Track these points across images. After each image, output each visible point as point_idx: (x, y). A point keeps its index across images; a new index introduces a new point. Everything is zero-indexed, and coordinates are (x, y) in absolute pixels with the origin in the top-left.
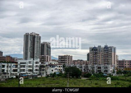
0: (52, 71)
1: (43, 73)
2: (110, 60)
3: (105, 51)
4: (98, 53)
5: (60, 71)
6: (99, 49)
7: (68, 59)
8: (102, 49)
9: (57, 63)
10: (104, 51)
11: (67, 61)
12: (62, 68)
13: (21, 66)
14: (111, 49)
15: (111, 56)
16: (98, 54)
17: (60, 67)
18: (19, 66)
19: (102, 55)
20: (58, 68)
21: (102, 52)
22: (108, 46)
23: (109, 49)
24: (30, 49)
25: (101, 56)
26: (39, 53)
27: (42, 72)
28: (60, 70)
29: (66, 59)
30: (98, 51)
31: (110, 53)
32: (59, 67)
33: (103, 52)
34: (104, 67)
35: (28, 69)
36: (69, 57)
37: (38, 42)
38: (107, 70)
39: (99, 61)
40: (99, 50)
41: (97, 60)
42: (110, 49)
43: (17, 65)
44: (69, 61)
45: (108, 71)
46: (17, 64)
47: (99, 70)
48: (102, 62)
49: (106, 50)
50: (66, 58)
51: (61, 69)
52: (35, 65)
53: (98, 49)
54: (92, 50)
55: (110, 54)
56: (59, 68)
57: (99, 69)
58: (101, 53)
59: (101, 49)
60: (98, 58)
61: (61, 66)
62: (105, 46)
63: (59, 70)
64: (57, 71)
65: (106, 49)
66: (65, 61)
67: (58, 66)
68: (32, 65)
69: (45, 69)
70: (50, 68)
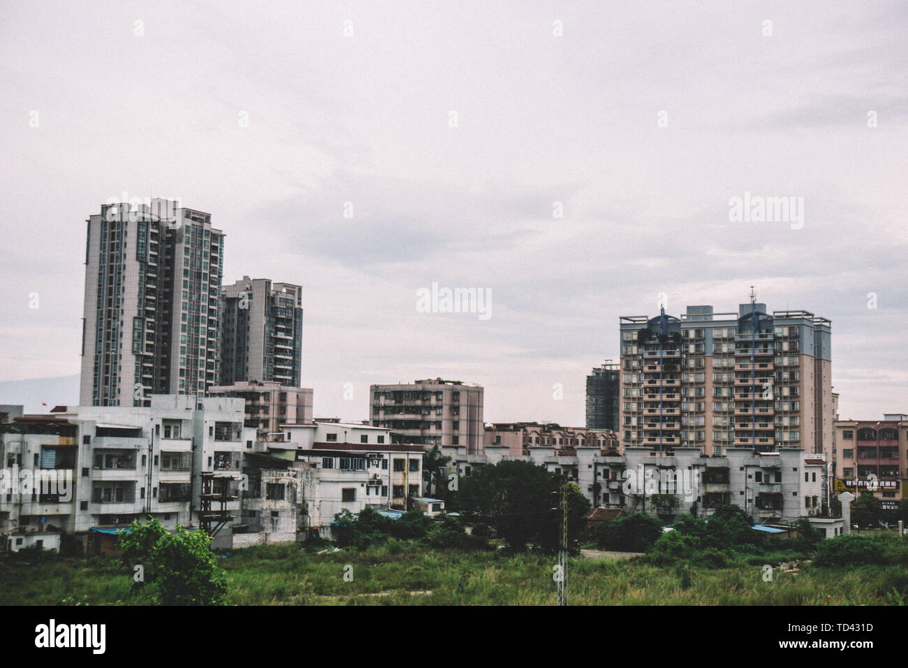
0: (349, 495)
1: (275, 514)
2: (786, 422)
3: (746, 345)
4: (692, 363)
5: (400, 501)
6: (698, 331)
7: (445, 411)
8: (725, 334)
9: (381, 439)
10: (738, 345)
11: (438, 425)
12: (416, 478)
13: (104, 458)
14: (791, 329)
15: (793, 390)
16: (685, 369)
17: (407, 466)
18: (84, 458)
19: (725, 378)
20: (391, 478)
21: (717, 354)
22: (769, 312)
23: (778, 331)
24: (140, 336)
25: (710, 391)
26: (209, 366)
27: (265, 504)
28: (406, 491)
29: (433, 416)
30: (692, 349)
31: (786, 361)
32: (399, 465)
33: (730, 354)
34: (752, 471)
35: (155, 484)
36: (455, 395)
37: (199, 275)
38: (776, 489)
39: (699, 429)
40: (699, 341)
41: (678, 419)
42: (781, 331)
43: (75, 447)
44: (455, 425)
45: (788, 498)
46: (71, 440)
47: (716, 495)
48: (725, 436)
49: (757, 344)
50: (433, 401)
51: (413, 488)
52: (210, 447)
53: (692, 334)
54: (640, 343)
55: (786, 375)
56: (398, 479)
57: (715, 482)
58: (716, 362)
59: (715, 333)
60: (692, 407)
61: (414, 463)
62: (742, 306)
63: (398, 490)
64: (385, 501)
65: (750, 335)
66: (427, 424)
67: (390, 457)
68: (185, 446)
69: (290, 485)
70: (327, 474)
